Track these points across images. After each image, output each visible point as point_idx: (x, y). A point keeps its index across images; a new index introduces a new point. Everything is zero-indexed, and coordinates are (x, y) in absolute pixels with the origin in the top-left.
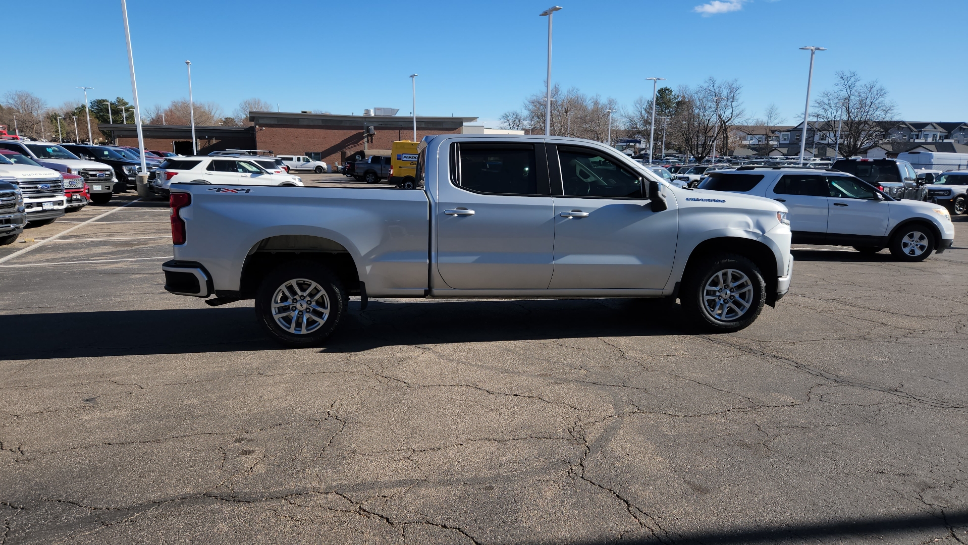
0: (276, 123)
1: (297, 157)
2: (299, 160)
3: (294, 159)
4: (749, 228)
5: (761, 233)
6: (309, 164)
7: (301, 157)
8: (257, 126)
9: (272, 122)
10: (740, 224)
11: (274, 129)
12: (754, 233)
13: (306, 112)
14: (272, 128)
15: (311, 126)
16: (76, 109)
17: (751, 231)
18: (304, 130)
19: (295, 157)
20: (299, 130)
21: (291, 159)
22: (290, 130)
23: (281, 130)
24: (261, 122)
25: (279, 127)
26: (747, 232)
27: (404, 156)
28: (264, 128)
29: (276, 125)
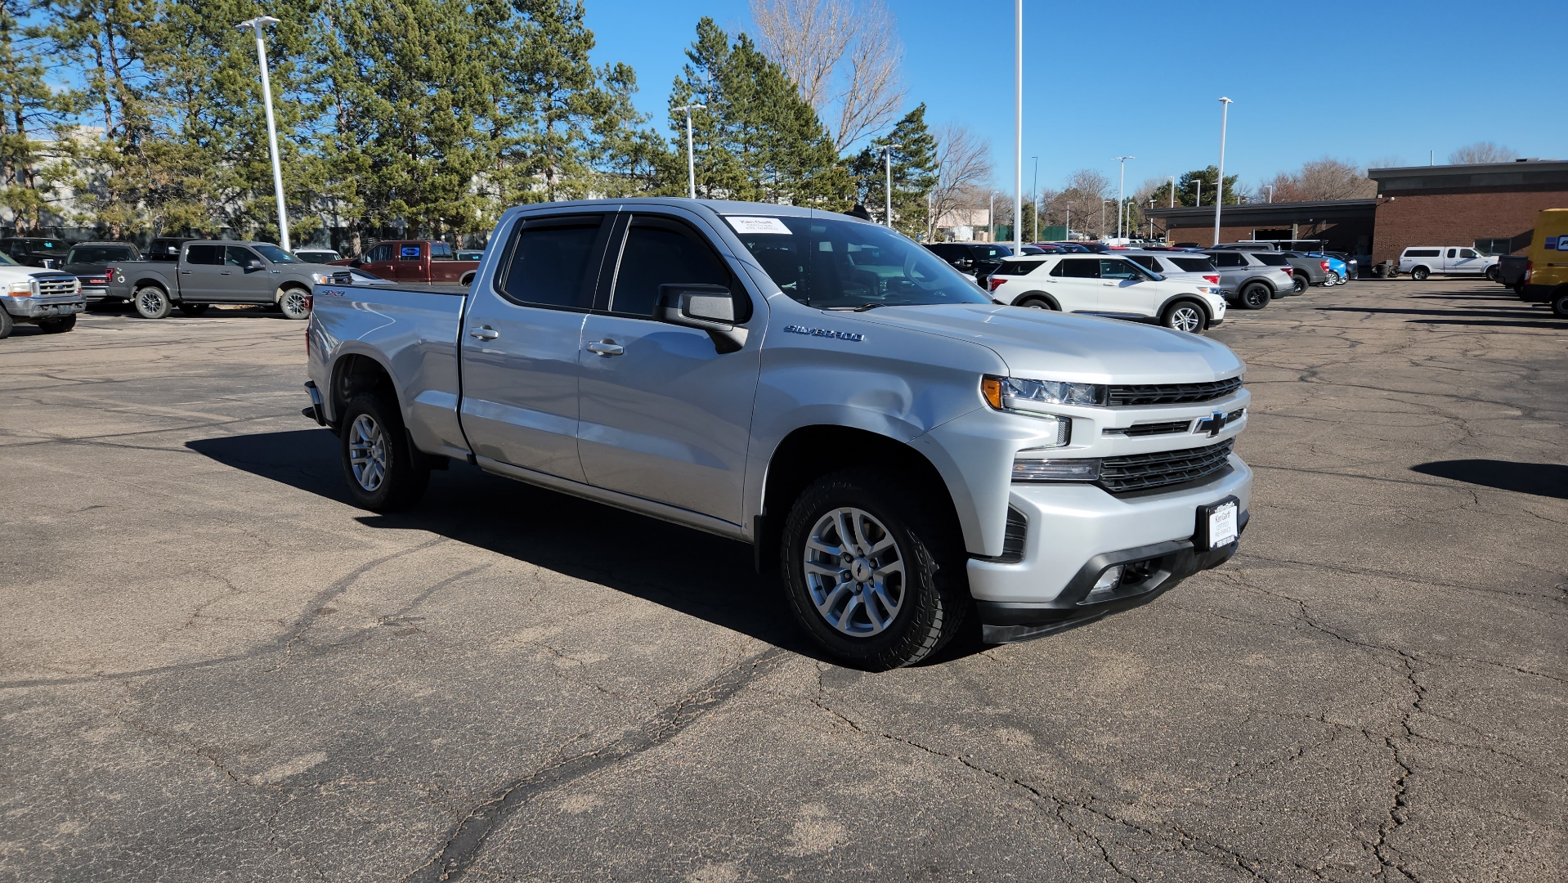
0: (1420, 186)
1: (1448, 249)
2: (1452, 254)
3: (1441, 253)
4: (900, 411)
5: (923, 429)
6: (1473, 262)
7: (1458, 249)
8: (1381, 196)
9: (1412, 186)
10: (878, 398)
11: (1414, 199)
12: (905, 426)
13: (1525, 160)
14: (1411, 198)
15: (1496, 187)
16: (1159, 189)
17: (901, 418)
18: (1478, 197)
19: (1444, 250)
20: (1469, 197)
21: (1436, 253)
22: (1447, 198)
23: (1427, 200)
24: (1390, 187)
25: (1424, 195)
26: (891, 420)
27: (1562, 239)
28: (1393, 198)
29: (1420, 190)
